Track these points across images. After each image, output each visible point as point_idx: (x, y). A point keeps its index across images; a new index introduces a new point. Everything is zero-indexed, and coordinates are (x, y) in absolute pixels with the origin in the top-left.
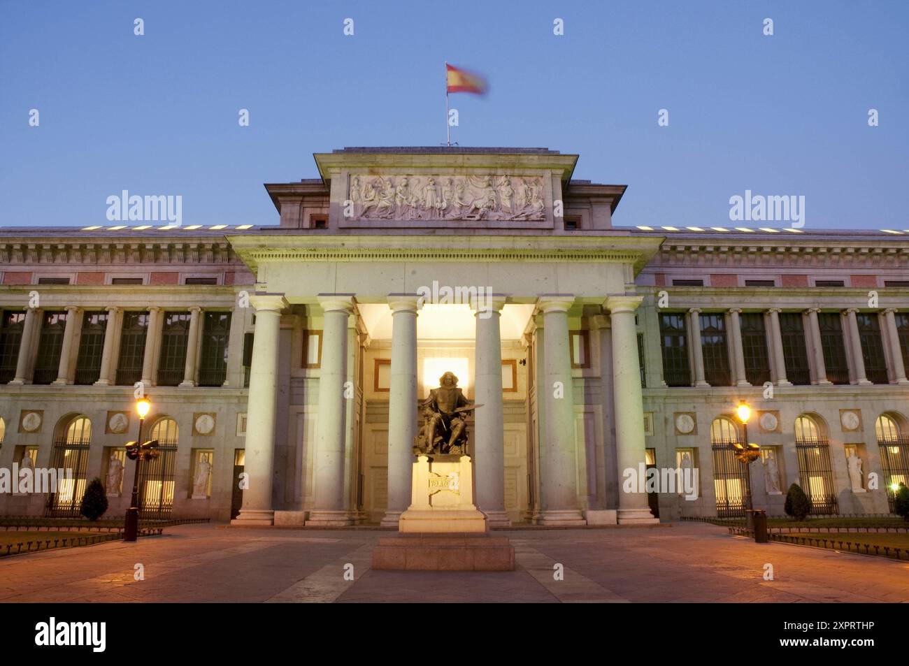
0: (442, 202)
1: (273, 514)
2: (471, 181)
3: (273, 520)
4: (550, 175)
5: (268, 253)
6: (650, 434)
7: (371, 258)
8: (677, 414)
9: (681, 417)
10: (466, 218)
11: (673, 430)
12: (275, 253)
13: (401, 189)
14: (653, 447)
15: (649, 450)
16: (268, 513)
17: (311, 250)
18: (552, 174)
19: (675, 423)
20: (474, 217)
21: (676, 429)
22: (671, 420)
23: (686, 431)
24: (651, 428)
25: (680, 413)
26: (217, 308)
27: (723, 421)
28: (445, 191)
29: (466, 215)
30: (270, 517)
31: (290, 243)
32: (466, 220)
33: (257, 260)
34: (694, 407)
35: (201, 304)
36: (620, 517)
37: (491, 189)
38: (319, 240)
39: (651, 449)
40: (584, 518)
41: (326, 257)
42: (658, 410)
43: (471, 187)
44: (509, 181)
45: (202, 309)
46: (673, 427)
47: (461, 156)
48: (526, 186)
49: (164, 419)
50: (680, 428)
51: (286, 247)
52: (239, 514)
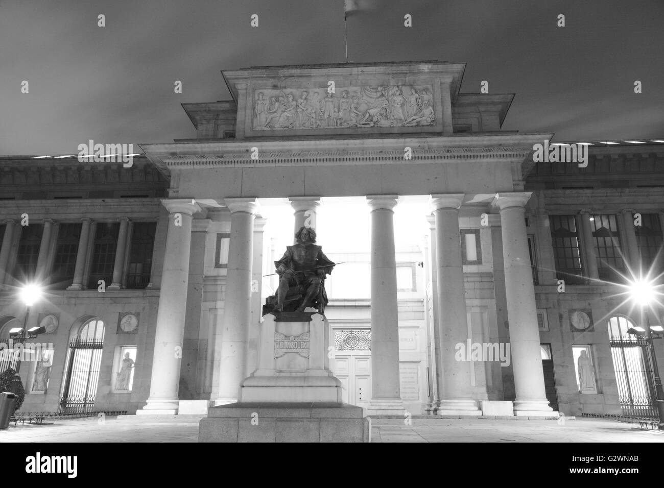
0: (339, 111)
1: (178, 404)
2: (365, 92)
3: (177, 410)
4: (439, 83)
5: (179, 161)
6: (545, 329)
7: (274, 163)
8: (572, 311)
9: (576, 314)
10: (361, 126)
11: (569, 327)
12: (186, 161)
13: (302, 101)
14: (549, 343)
15: (545, 347)
16: (173, 403)
17: (219, 157)
18: (441, 83)
19: (570, 319)
20: (369, 124)
21: (571, 325)
22: (565, 316)
23: (582, 327)
24: (546, 324)
25: (575, 310)
26: (144, 218)
27: (620, 318)
28: (342, 102)
29: (361, 123)
30: (176, 407)
31: (199, 150)
32: (361, 127)
33: (170, 167)
34: (589, 304)
35: (129, 215)
36: (517, 408)
37: (384, 98)
38: (225, 147)
39: (548, 344)
40: (480, 409)
41: (233, 164)
42: (552, 307)
43: (365, 97)
44: (401, 91)
45: (130, 220)
46: (569, 324)
47: (356, 68)
48: (417, 95)
49: (92, 320)
50: (576, 325)
51: (195, 154)
52: (146, 404)
